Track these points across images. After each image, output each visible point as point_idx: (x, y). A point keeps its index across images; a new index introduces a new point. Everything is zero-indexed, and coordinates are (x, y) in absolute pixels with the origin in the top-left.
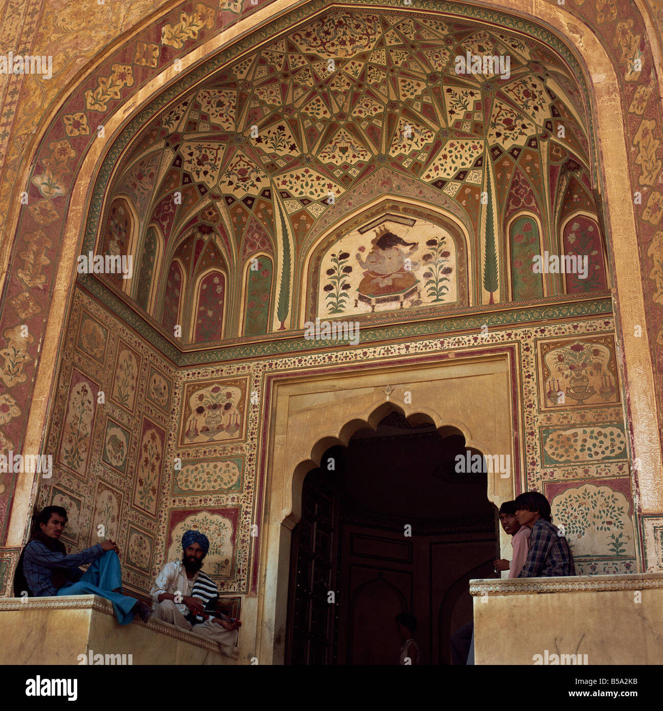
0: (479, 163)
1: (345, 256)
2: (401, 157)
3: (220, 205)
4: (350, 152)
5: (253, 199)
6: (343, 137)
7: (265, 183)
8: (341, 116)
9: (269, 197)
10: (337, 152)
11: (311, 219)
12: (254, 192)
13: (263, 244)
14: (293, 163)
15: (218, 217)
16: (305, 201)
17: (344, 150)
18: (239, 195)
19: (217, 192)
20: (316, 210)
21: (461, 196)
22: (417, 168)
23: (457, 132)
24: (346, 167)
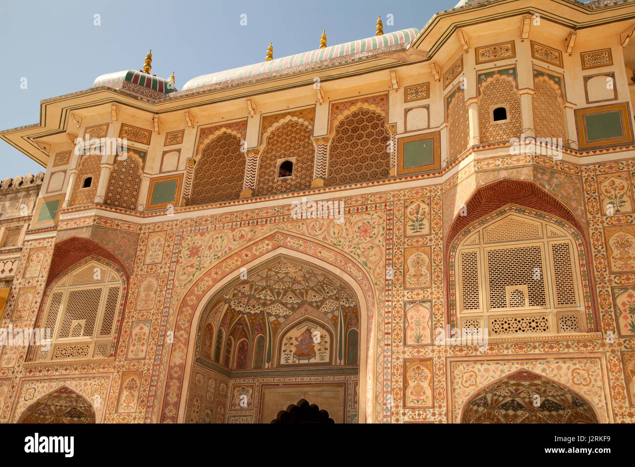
0: (337, 309)
1: (291, 338)
2: (312, 302)
3: (245, 316)
4: (293, 299)
5: (258, 314)
6: (290, 294)
7: (262, 309)
8: (289, 288)
9: (264, 314)
10: (288, 299)
11: (279, 323)
12: (258, 312)
13: (261, 330)
14: (272, 302)
15: (245, 320)
16: (277, 316)
17: (291, 298)
18: (253, 312)
19: (244, 312)
20: (281, 320)
21: (332, 320)
22: (318, 307)
23: (330, 297)
24: (292, 304)
